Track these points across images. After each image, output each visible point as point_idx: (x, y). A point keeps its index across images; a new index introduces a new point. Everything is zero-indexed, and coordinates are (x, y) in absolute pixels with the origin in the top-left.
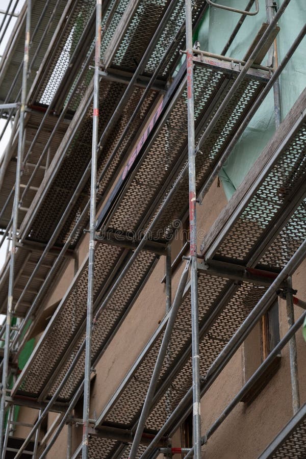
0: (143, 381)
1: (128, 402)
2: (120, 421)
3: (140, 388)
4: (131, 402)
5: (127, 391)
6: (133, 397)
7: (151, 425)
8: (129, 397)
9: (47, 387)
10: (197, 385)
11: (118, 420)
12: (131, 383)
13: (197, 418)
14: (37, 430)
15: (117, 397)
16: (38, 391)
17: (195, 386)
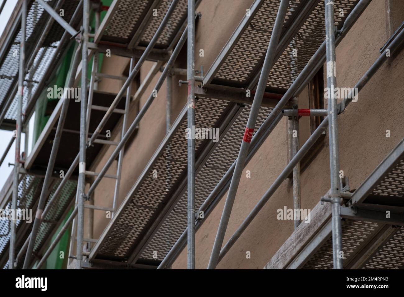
0: (261, 30)
1: (243, 55)
2: (234, 78)
3: (257, 38)
4: (247, 55)
5: (241, 42)
6: (250, 49)
7: (272, 82)
8: (244, 49)
9: (139, 31)
10: (331, 40)
11: (230, 77)
12: (246, 32)
13: (332, 81)
14: (128, 88)
15: (230, 49)
16: (128, 36)
17: (329, 41)
